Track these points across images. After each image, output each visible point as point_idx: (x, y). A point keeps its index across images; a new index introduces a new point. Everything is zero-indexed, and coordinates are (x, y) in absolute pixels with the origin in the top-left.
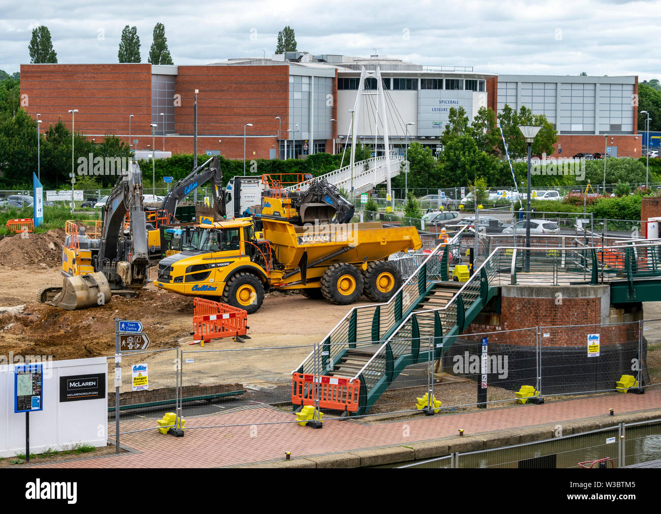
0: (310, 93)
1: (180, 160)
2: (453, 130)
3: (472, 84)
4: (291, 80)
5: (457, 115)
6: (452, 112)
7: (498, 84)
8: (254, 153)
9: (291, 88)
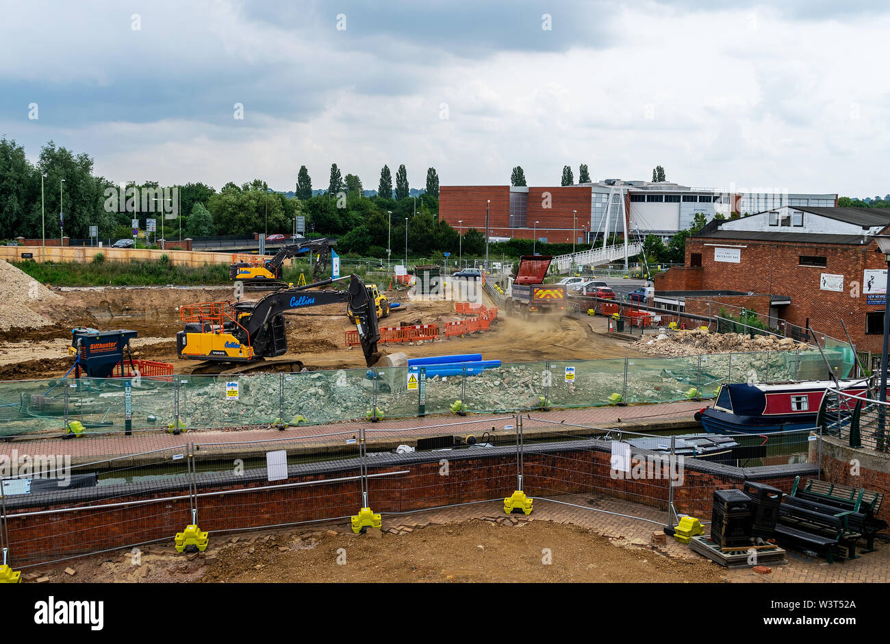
1: (514, 243)
2: (696, 227)
4: (593, 196)
5: (700, 218)
6: (697, 216)
8: (568, 239)
9: (593, 200)
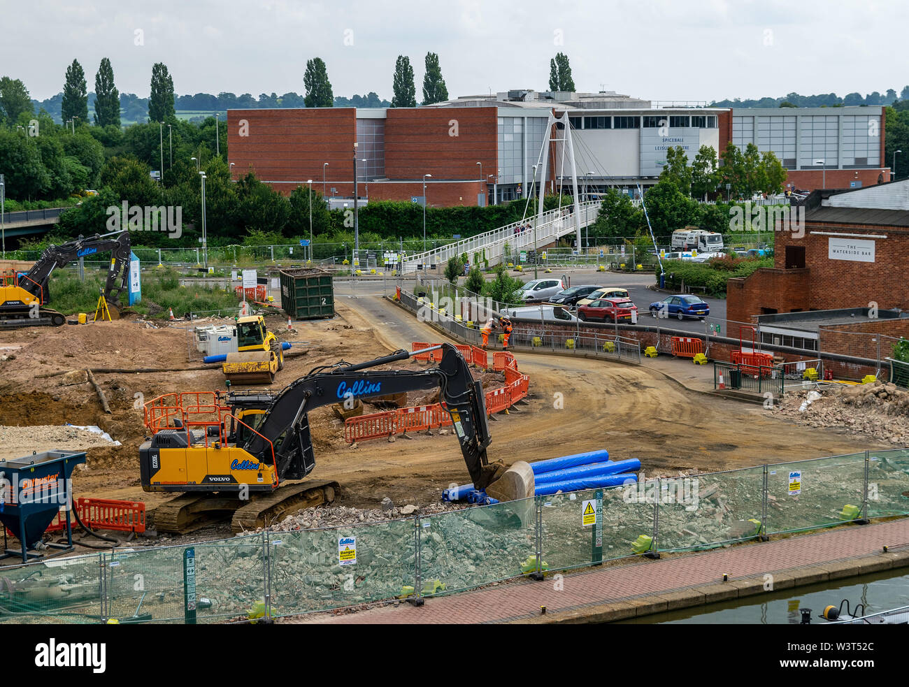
0: (523, 134)
2: (672, 171)
3: (700, 121)
4: (500, 122)
5: (675, 155)
7: (734, 119)
8: (461, 198)
9: (500, 130)
